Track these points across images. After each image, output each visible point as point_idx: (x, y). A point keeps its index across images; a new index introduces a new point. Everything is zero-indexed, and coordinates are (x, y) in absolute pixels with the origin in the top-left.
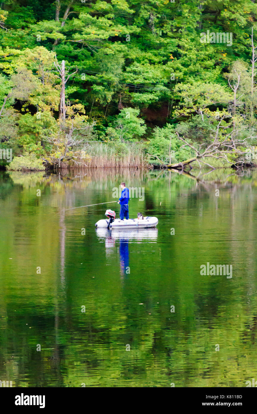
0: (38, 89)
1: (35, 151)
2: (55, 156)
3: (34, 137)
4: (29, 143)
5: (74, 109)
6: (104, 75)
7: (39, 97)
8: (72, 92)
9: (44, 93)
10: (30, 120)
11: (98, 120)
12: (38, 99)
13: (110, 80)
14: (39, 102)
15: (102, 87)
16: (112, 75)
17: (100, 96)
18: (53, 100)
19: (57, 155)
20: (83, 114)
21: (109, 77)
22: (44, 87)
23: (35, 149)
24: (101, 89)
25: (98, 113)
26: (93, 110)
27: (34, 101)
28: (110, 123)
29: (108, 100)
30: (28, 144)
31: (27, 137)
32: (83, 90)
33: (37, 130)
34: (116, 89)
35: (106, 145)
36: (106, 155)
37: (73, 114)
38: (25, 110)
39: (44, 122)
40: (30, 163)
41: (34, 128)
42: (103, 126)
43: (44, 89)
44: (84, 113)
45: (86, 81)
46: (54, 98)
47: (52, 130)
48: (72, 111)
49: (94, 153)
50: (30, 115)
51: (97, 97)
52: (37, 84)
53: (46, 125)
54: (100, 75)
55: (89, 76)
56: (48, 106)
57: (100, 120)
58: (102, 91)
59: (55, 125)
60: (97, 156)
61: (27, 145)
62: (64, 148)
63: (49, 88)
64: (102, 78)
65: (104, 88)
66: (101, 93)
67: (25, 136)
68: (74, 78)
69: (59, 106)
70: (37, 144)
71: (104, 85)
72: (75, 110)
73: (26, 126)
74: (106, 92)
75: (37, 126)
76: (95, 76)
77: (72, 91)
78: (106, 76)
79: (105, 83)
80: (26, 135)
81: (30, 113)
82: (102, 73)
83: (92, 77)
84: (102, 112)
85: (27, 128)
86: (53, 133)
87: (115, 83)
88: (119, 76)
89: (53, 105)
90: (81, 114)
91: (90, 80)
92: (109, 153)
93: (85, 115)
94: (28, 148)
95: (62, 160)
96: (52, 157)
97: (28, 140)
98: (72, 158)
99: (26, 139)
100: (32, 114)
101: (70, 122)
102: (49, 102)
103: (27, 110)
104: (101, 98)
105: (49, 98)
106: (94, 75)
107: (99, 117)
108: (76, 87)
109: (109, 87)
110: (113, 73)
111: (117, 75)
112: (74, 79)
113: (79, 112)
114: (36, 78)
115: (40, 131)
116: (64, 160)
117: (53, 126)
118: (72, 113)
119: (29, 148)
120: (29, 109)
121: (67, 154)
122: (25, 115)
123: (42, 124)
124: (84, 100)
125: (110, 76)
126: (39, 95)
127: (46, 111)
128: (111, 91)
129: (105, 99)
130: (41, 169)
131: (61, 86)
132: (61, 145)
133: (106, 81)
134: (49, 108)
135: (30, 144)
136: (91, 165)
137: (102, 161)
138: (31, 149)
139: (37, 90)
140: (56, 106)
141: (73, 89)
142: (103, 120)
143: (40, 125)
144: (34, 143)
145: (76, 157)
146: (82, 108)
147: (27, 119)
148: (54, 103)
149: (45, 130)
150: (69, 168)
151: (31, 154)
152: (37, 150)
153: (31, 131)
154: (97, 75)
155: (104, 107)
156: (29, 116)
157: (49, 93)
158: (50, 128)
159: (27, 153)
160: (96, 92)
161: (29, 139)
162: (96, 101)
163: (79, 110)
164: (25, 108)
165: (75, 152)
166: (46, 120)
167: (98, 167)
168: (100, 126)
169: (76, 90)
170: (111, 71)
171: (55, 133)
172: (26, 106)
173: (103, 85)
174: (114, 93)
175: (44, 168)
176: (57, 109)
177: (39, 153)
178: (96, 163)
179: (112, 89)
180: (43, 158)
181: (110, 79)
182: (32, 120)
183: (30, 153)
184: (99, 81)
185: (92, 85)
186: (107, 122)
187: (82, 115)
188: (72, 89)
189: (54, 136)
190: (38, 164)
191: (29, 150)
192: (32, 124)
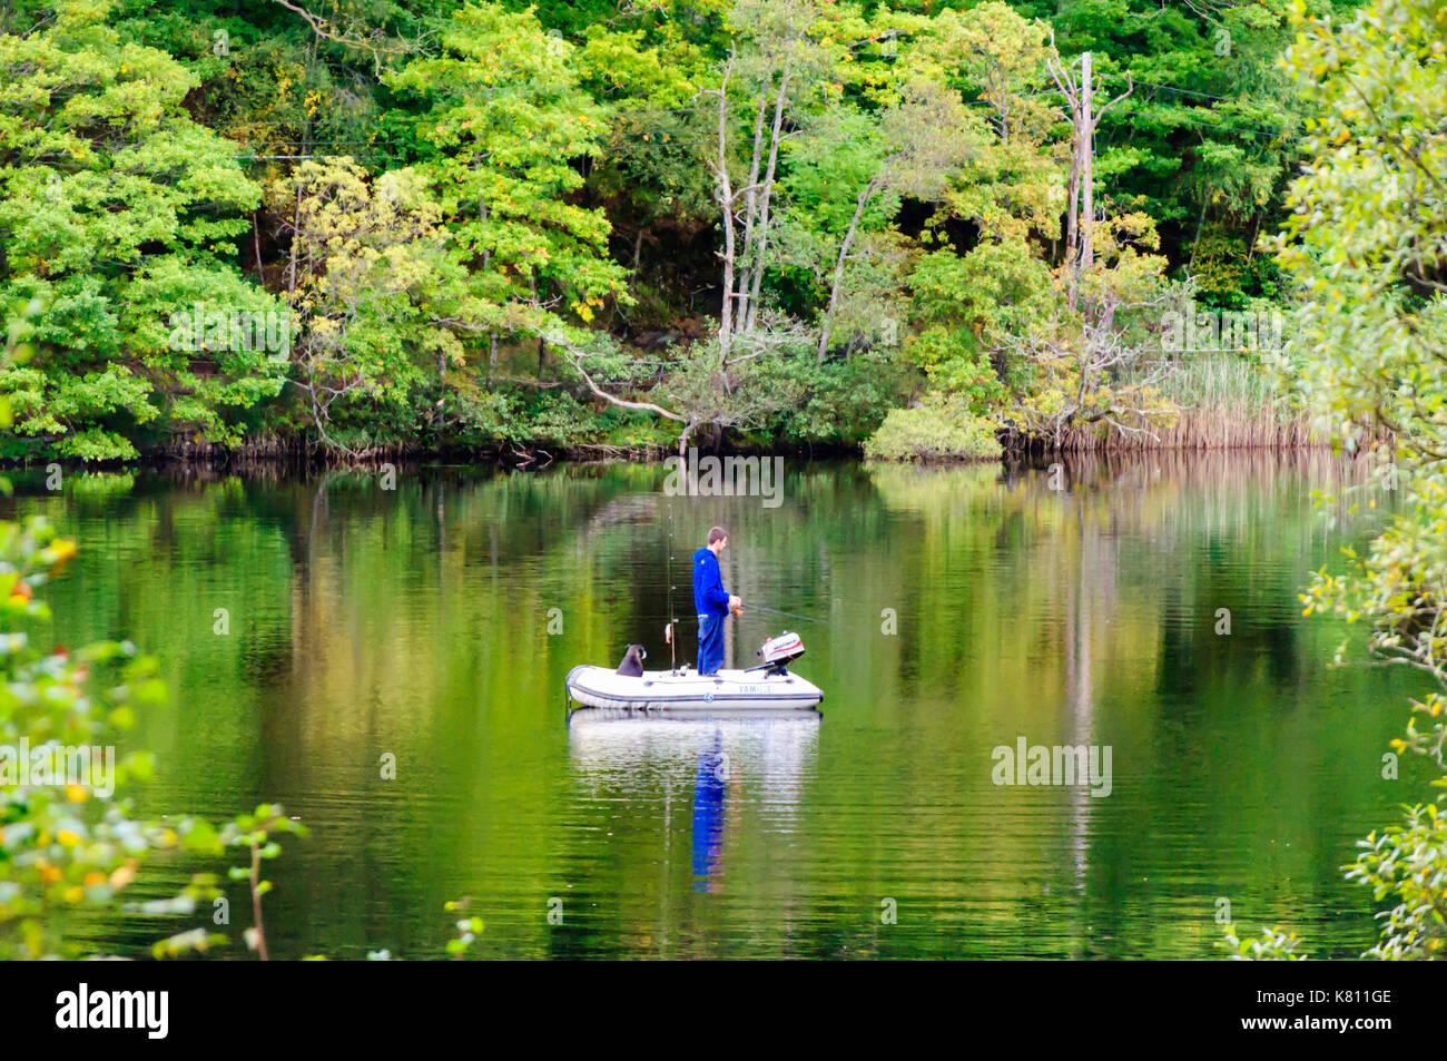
0: (980, 158)
1: (969, 389)
2: (1041, 407)
3: (968, 336)
4: (948, 359)
5: (1119, 230)
6: (1243, 104)
7: (986, 188)
8: (1122, 169)
9: (1005, 176)
10: (952, 274)
11: (1224, 270)
12: (983, 195)
13: (1265, 123)
14: (985, 207)
15: (1236, 150)
16: (1272, 104)
17: (1228, 181)
18: (1040, 199)
19: (1047, 403)
20: (1150, 250)
21: (1260, 113)
22: (1007, 153)
23: (969, 381)
24: (1231, 156)
25: (1225, 243)
26: (1205, 235)
27: (965, 205)
28: (1270, 283)
29: (1259, 196)
30: (941, 361)
31: (941, 337)
32: (1163, 161)
33: (977, 311)
34: (1288, 157)
35: (1243, 363)
36: (1244, 402)
37: (1114, 249)
38: (934, 235)
39: (1002, 281)
40: (945, 432)
41: (968, 302)
42: (1242, 293)
43: (1007, 158)
44: (1157, 246)
45: (1175, 129)
46: (1041, 191)
47: (1032, 310)
48: (1111, 237)
49: (1196, 395)
50: (954, 255)
51: (1216, 188)
52: (978, 141)
53: (1013, 292)
54: (1227, 105)
55: (1189, 108)
56: (1018, 221)
57: (1232, 270)
58: (1234, 163)
59: (1043, 292)
60: (1207, 405)
61: (938, 367)
62: (1076, 376)
63: (1023, 153)
64: (1236, 114)
65: (1243, 152)
66: (1231, 170)
67: (933, 332)
68: (1129, 116)
69: (1064, 219)
70: (976, 361)
71: (1243, 140)
72: (1122, 236)
73: (936, 294)
74: (1250, 168)
75: (977, 295)
76: (1210, 107)
77: (1121, 164)
78: (1248, 108)
79: (1248, 136)
80: (939, 329)
81: (952, 246)
82: (1236, 94)
83: (1200, 111)
84: (1239, 242)
85: (941, 302)
86: (1038, 323)
87: (1287, 135)
88: (1300, 109)
89: (1039, 218)
90: (1141, 250)
91: (1189, 122)
92: (1252, 395)
93: (1159, 253)
94: (942, 378)
95: (1069, 420)
96: (1031, 408)
97: (943, 349)
98: (1109, 412)
99: (938, 344)
100: (960, 254)
101: (1099, 280)
102: (1022, 205)
103: (942, 236)
104: (1230, 188)
105: (1024, 191)
106: (1207, 104)
107: (1228, 259)
108: (1139, 148)
109: (1264, 150)
110: (1276, 97)
111: (1295, 106)
112: (1132, 120)
113: (1136, 241)
114: (973, 119)
115: (987, 313)
116: (1076, 422)
117: (1038, 297)
118: (1109, 245)
119: (947, 375)
120: (949, 232)
121: (1090, 398)
122: (935, 255)
123: (996, 287)
124: (1169, 196)
125: (1265, 109)
126: (984, 180)
127: (1013, 239)
128: (1272, 164)
129: (1247, 192)
130: (985, 453)
131: (1072, 146)
132: (1063, 364)
133: (1250, 128)
134: (1023, 227)
135: (951, 362)
136: (1185, 438)
137: (1225, 423)
138: (953, 381)
139: (979, 163)
140: (1049, 222)
141: (1125, 159)
142: (1241, 271)
143: (989, 293)
144: (966, 360)
145: (1119, 410)
146: (1147, 230)
147: (942, 271)
148: (1039, 209)
149: (1007, 311)
150: (1101, 449)
151: (952, 398)
152: (977, 382)
153: (954, 314)
154: (1215, 105)
155: (1245, 224)
156: (947, 260)
157: (1025, 172)
158: (1025, 303)
159: (937, 396)
160: (1215, 170)
161: (948, 345)
162: (1216, 199)
163: (1134, 237)
164: (935, 231)
165: (1120, 392)
166: (1012, 275)
167: (1208, 446)
168: (1230, 293)
169: (1135, 162)
170: (1272, 90)
171: (1043, 321)
172: (937, 222)
173: (1241, 143)
174: (1281, 169)
175: (999, 450)
176: (1053, 230)
177: (981, 394)
178: (1202, 430)
179: (1276, 157)
180: (1001, 414)
181: (1266, 118)
182: (959, 272)
183: (949, 392)
184: (1225, 126)
185: (1200, 143)
186: (1256, 279)
187: (1145, 255)
188: (1123, 158)
189: (1040, 331)
190: (979, 435)
191: (947, 386)
192: (956, 288)
